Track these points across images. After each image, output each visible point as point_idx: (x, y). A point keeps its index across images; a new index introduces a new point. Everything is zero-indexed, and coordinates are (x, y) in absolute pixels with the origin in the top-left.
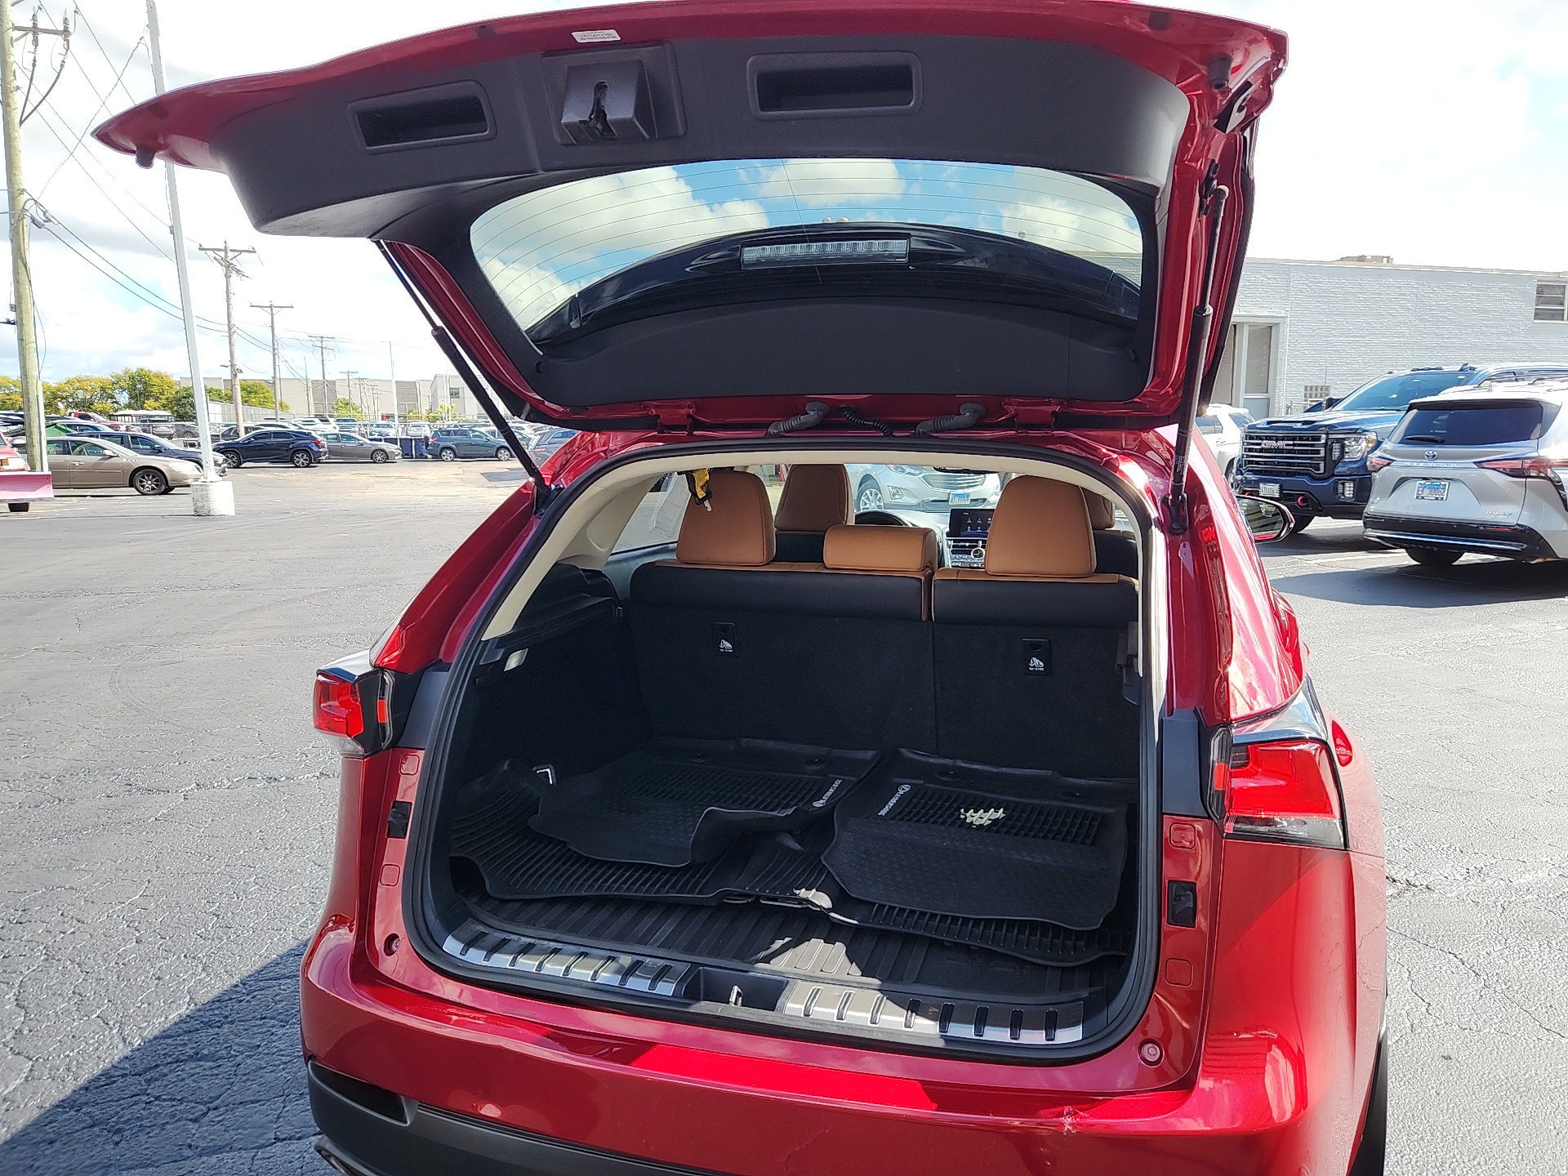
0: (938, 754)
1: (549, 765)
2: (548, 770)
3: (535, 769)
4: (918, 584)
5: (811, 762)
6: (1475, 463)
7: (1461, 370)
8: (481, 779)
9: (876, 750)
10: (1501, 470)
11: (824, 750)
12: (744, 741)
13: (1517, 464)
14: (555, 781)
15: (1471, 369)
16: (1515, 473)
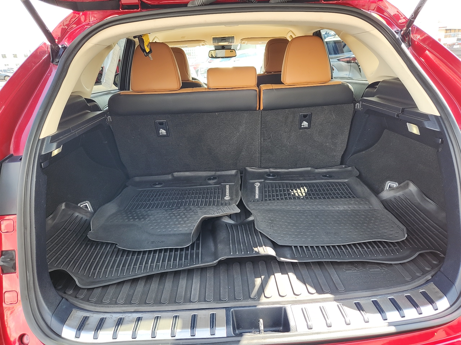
0: (260, 167)
1: (87, 202)
2: (87, 204)
3: (79, 205)
4: (255, 92)
5: (210, 179)
6: (337, 60)
7: (326, 33)
8: (51, 216)
9: (237, 170)
10: (344, 61)
11: (213, 173)
12: (176, 174)
13: (348, 59)
14: (91, 208)
15: (328, 33)
16: (348, 62)
